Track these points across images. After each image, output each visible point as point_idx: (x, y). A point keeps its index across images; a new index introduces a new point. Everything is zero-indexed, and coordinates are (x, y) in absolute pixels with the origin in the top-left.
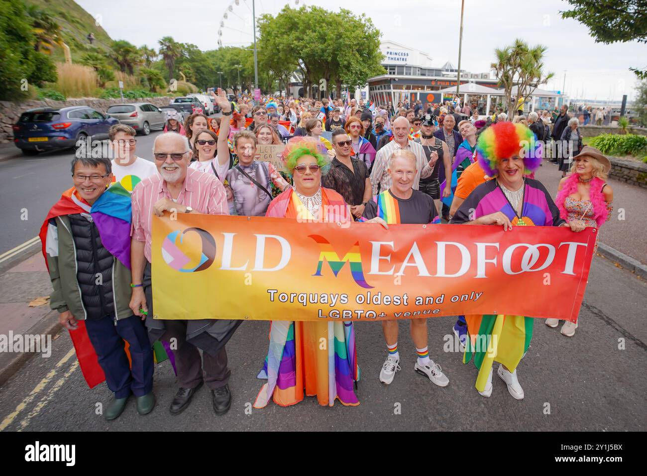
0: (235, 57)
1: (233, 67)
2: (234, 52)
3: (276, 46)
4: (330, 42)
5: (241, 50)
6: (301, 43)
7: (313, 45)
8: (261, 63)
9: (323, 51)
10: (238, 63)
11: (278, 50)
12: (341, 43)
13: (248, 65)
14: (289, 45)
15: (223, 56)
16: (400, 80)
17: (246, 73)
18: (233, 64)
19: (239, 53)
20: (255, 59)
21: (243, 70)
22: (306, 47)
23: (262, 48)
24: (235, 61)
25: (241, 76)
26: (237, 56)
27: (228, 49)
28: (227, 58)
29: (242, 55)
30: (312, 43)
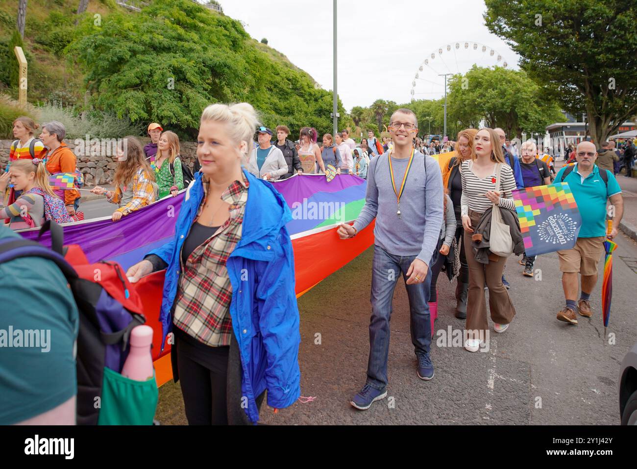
0: (427, 110)
1: (425, 119)
2: (426, 105)
3: (463, 101)
4: (509, 97)
5: (432, 103)
6: (484, 99)
7: (494, 101)
8: (449, 115)
9: (503, 104)
10: (429, 115)
11: (465, 106)
12: (519, 97)
13: (438, 117)
14: (474, 101)
15: (415, 109)
16: (572, 127)
17: (436, 123)
18: (425, 116)
19: (431, 105)
20: (445, 112)
21: (433, 121)
22: (488, 102)
23: (451, 102)
24: (426, 113)
25: (431, 127)
26: (428, 108)
27: (420, 102)
28: (419, 111)
29: (433, 107)
30: (493, 98)
